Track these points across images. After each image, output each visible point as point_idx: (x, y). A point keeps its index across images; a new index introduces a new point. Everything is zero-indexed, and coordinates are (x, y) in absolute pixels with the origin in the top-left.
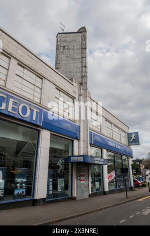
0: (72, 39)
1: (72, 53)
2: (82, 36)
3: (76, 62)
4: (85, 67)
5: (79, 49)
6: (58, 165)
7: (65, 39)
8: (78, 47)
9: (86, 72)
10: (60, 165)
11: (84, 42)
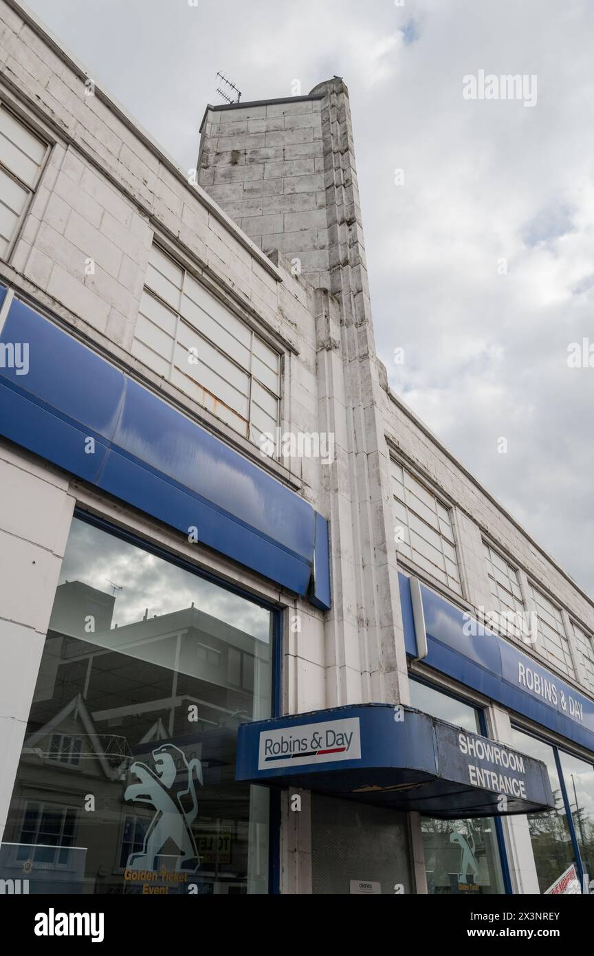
0: (279, 123)
1: (277, 173)
2: (324, 111)
3: (296, 207)
4: (350, 222)
5: (313, 156)
6: (132, 792)
7: (242, 126)
8: (309, 150)
9: (354, 243)
10: (161, 800)
11: (336, 129)
